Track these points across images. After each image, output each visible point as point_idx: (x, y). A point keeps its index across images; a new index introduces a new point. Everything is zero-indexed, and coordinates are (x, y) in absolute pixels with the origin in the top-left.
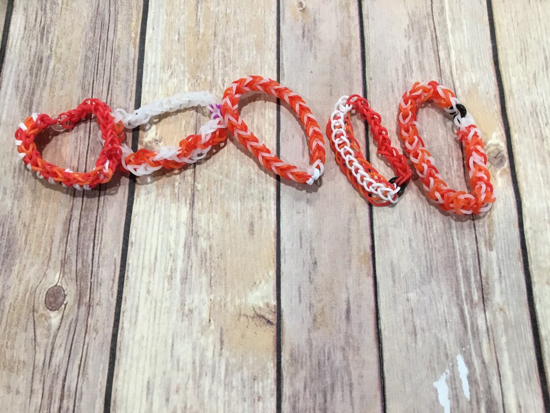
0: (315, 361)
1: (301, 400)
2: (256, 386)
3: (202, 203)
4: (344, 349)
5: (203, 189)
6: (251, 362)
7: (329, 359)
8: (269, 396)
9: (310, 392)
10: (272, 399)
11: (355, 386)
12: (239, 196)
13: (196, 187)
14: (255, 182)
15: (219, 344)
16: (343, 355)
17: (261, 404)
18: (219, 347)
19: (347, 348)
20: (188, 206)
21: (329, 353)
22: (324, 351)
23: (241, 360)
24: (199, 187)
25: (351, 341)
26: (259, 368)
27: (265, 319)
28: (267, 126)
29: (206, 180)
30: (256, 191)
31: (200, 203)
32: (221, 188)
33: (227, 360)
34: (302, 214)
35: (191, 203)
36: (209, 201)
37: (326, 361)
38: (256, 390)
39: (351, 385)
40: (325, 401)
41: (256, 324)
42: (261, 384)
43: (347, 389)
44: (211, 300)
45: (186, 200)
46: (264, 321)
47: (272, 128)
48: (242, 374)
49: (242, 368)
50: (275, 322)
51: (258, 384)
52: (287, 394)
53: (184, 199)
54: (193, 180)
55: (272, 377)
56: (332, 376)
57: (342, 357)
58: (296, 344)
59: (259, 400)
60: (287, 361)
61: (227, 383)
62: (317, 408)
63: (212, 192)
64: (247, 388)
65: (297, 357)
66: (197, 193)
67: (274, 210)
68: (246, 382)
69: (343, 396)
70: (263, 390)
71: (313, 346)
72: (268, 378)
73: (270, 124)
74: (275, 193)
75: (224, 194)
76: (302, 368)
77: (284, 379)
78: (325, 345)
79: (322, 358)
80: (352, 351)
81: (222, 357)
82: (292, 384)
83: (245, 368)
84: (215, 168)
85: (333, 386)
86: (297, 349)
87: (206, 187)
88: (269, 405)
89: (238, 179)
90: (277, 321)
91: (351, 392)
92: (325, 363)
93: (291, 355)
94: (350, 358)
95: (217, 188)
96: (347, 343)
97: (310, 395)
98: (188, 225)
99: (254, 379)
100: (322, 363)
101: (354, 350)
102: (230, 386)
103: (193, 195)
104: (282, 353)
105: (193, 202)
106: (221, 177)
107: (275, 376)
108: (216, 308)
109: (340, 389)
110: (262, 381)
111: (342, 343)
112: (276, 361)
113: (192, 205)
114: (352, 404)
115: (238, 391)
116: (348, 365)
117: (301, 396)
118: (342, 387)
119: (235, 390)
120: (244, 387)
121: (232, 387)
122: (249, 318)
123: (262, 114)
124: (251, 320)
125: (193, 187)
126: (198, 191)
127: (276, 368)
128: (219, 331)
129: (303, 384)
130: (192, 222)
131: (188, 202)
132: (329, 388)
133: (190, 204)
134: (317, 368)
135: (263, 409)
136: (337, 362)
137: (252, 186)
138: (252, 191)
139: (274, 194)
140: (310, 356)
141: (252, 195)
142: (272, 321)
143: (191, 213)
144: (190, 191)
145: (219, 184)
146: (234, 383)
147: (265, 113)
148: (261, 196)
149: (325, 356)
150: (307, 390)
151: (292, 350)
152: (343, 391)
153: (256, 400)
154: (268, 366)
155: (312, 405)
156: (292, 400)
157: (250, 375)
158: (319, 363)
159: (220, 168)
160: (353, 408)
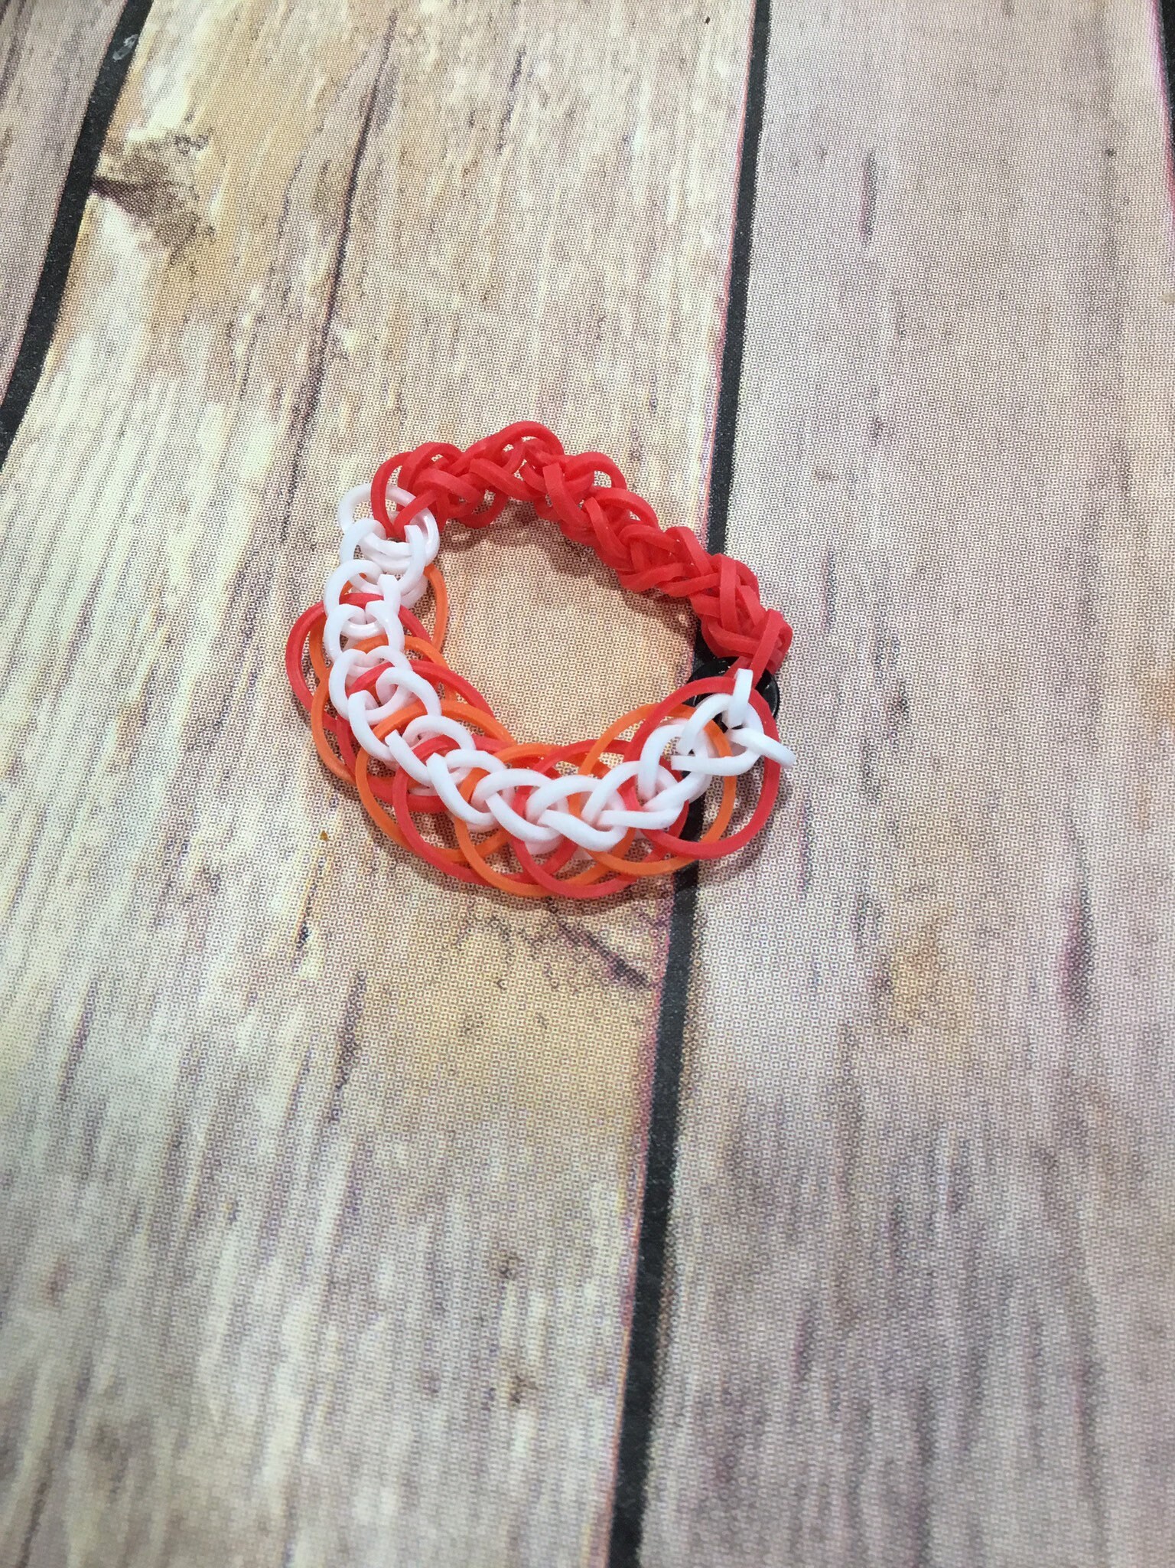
0: (871, 1212)
1: (774, 1431)
2: (509, 1312)
3: (356, 409)
4: (1048, 1161)
5: (365, 352)
6: (497, 1173)
7: (955, 1206)
8: (579, 1381)
9: (833, 1383)
10: (596, 1404)
11: (1116, 1379)
12: (534, 389)
13: (336, 341)
14: (617, 332)
15: (332, 1058)
16: (1046, 1194)
17: (524, 1424)
18: (330, 1074)
19: (1067, 1157)
20: (285, 418)
21: (959, 1170)
22: (931, 1161)
23: (439, 1154)
24: (349, 339)
25: (1092, 1118)
26: (542, 1208)
27: (605, 953)
28: (699, 105)
29: (387, 313)
30: (622, 371)
31: (344, 409)
32: (453, 354)
33: (364, 1148)
34: (839, 485)
35: (303, 406)
36: (390, 403)
37: (941, 1218)
38: (506, 1340)
39: (1087, 1374)
40: (926, 1452)
41: (547, 973)
42: (538, 1306)
43: (1060, 1394)
44: (324, 836)
45: (278, 394)
46: (595, 959)
47: (722, 114)
48: (439, 1231)
49: (441, 1199)
50: (655, 972)
51: (523, 1302)
52: (693, 1380)
53: (268, 389)
54: (324, 309)
55: (612, 1269)
56: (969, 1304)
57: (1035, 1204)
58: (770, 1099)
59: (515, 1399)
60: (706, 1191)
61: (341, 1274)
62: (870, 1487)
63: (409, 366)
64: (453, 1317)
65: (765, 1174)
66: (332, 368)
67: (702, 459)
68: (457, 1282)
69: (1035, 1432)
70: (548, 1344)
71: (867, 1125)
72: (584, 1274)
73: (715, 102)
74: (716, 384)
75: (465, 378)
76: (792, 1236)
77: (683, 1291)
78: (936, 1125)
79: (917, 1195)
80: (1095, 1179)
81: (337, 1127)
82: (723, 1327)
83: (457, 1206)
84: (433, 261)
85: (976, 1364)
86: (768, 1130)
87: (379, 347)
88: (575, 1435)
89: (539, 314)
90: (670, 967)
91: (1087, 1416)
92: (929, 1225)
93: (734, 1157)
94: (1087, 1214)
95: (433, 351)
96: (1072, 1127)
97: (834, 1406)
98: (271, 494)
99: (505, 1273)
100: (913, 1228)
101: (1110, 1174)
102: (357, 1295)
103: (317, 373)
104: (683, 1145)
105: (313, 403)
106: (456, 301)
107: (630, 1269)
108: (348, 877)
109: (1019, 1391)
110: (550, 1287)
111: (1042, 1125)
112: (640, 1181)
113: (305, 414)
114: (1092, 1486)
115: (398, 1327)
116: (1071, 1256)
117: (777, 1403)
118: (1034, 1380)
119: (381, 1324)
120: (438, 1308)
121: (370, 1302)
122: (515, 939)
123: (683, 61)
124: (522, 950)
125: (319, 338)
126: (344, 356)
127: (636, 1222)
128: (343, 991)
129: (790, 1337)
130: (294, 486)
131: (287, 400)
132: (954, 1375)
133: (296, 410)
134: (884, 1250)
135: (538, 1453)
136: (1008, 1229)
137: (606, 347)
138: (602, 370)
139: (708, 389)
140: (846, 1181)
141: (598, 386)
142: (639, 966)
143: (293, 449)
144: (301, 357)
145: (448, 329)
146: (386, 1280)
147: (695, 60)
148: (643, 394)
149: (932, 1187)
150: (817, 1372)
151: (738, 1133)
152: (1036, 1405)
153: (503, 1394)
154: (596, 1208)
155: (840, 1464)
156: (717, 1421)
157: (482, 1245)
158: (896, 1221)
159: (459, 262)
160: (1099, 1516)
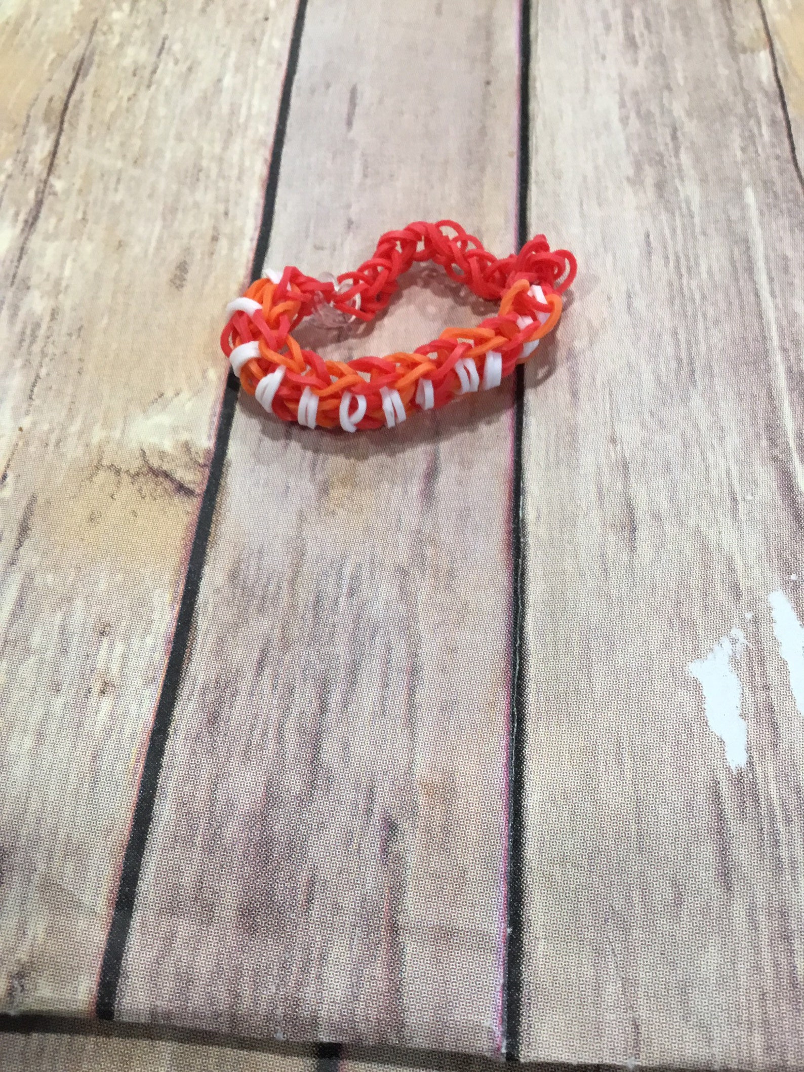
0: (305, 596)
1: (240, 701)
2: (103, 652)
3: (60, 220)
4: (403, 572)
5: (68, 192)
6: (103, 586)
7: (351, 593)
8: (139, 682)
9: (276, 676)
10: (147, 692)
11: (428, 672)
12: (161, 207)
13: (51, 186)
14: (208, 177)
15: (15, 534)
16: (401, 588)
17: (106, 704)
18: (13, 542)
19: (415, 572)
20: (20, 225)
21: (355, 577)
22: (340, 574)
23: (71, 578)
24: (58, 185)
25: (429, 552)
26: (126, 603)
27: (173, 480)
28: (261, 62)
29: (82, 171)
30: (210, 196)
31: (53, 221)
32: (116, 190)
33: (29, 577)
34: (326, 252)
35: (30, 220)
36: (80, 216)
37: (342, 601)
38: (100, 665)
39: (414, 671)
40: (323, 709)
41: (140, 491)
42: (119, 648)
43: (398, 682)
44: (21, 429)
45: (17, 214)
46: (167, 484)
47: (274, 66)
48: (67, 615)
49: (70, 600)
50: (199, 490)
51: (111, 645)
52: (200, 681)
53: (11, 212)
54: (46, 171)
55: (162, 630)
56: (354, 639)
57: (395, 591)
58: (256, 547)
59: (103, 692)
60: (217, 591)
61: (11, 637)
62: (291, 725)
63: (91, 199)
64: (72, 655)
65: (250, 582)
66: (48, 201)
67: (252, 240)
68: (76, 639)
69: (383, 699)
70: (123, 667)
71: (308, 556)
72: (146, 632)
73: (270, 60)
74: (261, 202)
75: (122, 203)
76: (261, 610)
77: (200, 639)
78: (344, 557)
79: (330, 589)
80: (429, 581)
81: (15, 568)
82: (219, 652)
83: (79, 603)
84: (108, 145)
85: (354, 670)
86: (253, 562)
87: (77, 187)
88: (133, 708)
89: (165, 168)
90: (208, 487)
91: (412, 691)
92: (336, 603)
93: (234, 575)
94: (422, 597)
95: (106, 189)
96: (419, 558)
97: (274, 687)
98: (8, 263)
99: (102, 633)
100: (327, 603)
101: (436, 578)
102: (20, 645)
103: (39, 203)
104: (207, 570)
105: (36, 218)
106: (119, 164)
107: (173, 629)
108: (32, 449)
109: (377, 681)
110: (127, 639)
111: (403, 556)
112: (182, 587)
113: (31, 223)
114: (410, 722)
115: (41, 662)
116: (413, 616)
117: (244, 686)
118: (385, 675)
119: (32, 660)
120: (64, 651)
121: (27, 651)
122: (123, 475)
123: (255, 40)
124: (126, 479)
125: (42, 185)
126: (55, 194)
127: (177, 607)
128: (24, 503)
129: (256, 655)
130: (20, 258)
131: (22, 217)
132: (342, 673)
133: (26, 222)
134: (309, 616)
135: (112, 716)
136: (380, 605)
137: (201, 185)
138: (199, 196)
139: (257, 205)
140: (292, 582)
141: (197, 205)
142: (191, 486)
143: (22, 240)
144: (31, 195)
145: (114, 179)
146: (36, 640)
147: (262, 39)
148: (221, 208)
149: (339, 585)
150: (268, 671)
151: (239, 562)
152: (385, 686)
153: (96, 689)
154: (156, 601)
155: (275, 715)
156: (209, 698)
157: (91, 621)
158: (318, 601)
159: (122, 144)
160: (413, 736)
